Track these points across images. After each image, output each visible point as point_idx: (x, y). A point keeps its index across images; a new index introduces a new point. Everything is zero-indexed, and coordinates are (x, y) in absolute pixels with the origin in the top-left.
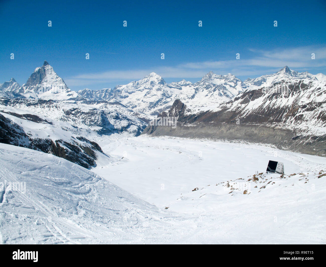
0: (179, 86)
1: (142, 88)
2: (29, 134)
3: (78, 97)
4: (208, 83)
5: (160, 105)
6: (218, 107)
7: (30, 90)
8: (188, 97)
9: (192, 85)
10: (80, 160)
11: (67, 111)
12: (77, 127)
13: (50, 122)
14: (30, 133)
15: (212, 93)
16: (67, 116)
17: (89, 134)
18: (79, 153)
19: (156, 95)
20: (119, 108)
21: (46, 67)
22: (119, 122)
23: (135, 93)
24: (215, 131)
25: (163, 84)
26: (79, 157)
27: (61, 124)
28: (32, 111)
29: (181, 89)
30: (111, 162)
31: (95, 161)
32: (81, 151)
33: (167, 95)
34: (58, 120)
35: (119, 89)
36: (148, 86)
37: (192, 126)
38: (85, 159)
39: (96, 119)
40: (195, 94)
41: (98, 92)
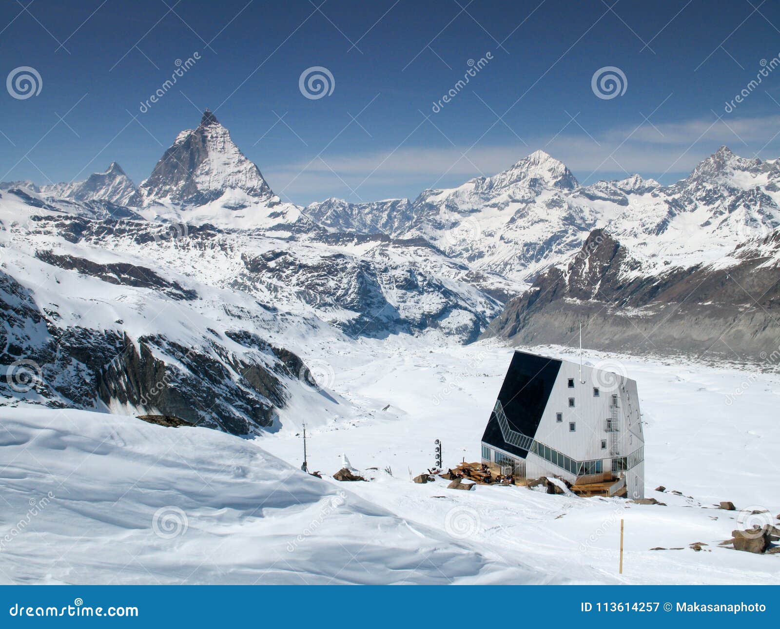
0: (620, 195)
1: (504, 197)
2: (51, 314)
3: (300, 220)
4: (711, 183)
5: (555, 252)
6: (729, 255)
7: (159, 198)
8: (646, 227)
9: (661, 190)
10: (218, 406)
11: (255, 261)
12: (275, 310)
13: (191, 289)
14: (54, 309)
15: (724, 215)
16: (253, 275)
17: (312, 332)
18: (220, 383)
19: (547, 221)
20: (424, 258)
21: (208, 129)
22: (416, 298)
23: (481, 213)
24: (714, 334)
25: (571, 187)
26: (218, 396)
27: (222, 298)
28: (151, 257)
29: (624, 203)
30: (337, 416)
31: (278, 411)
32: (230, 378)
33: (579, 222)
34: (223, 288)
35: (433, 202)
36: (522, 193)
37: (641, 314)
38: (239, 403)
39: (342, 286)
40: (670, 220)
41: (367, 211)
